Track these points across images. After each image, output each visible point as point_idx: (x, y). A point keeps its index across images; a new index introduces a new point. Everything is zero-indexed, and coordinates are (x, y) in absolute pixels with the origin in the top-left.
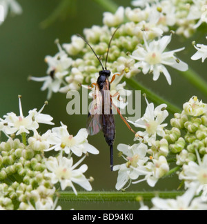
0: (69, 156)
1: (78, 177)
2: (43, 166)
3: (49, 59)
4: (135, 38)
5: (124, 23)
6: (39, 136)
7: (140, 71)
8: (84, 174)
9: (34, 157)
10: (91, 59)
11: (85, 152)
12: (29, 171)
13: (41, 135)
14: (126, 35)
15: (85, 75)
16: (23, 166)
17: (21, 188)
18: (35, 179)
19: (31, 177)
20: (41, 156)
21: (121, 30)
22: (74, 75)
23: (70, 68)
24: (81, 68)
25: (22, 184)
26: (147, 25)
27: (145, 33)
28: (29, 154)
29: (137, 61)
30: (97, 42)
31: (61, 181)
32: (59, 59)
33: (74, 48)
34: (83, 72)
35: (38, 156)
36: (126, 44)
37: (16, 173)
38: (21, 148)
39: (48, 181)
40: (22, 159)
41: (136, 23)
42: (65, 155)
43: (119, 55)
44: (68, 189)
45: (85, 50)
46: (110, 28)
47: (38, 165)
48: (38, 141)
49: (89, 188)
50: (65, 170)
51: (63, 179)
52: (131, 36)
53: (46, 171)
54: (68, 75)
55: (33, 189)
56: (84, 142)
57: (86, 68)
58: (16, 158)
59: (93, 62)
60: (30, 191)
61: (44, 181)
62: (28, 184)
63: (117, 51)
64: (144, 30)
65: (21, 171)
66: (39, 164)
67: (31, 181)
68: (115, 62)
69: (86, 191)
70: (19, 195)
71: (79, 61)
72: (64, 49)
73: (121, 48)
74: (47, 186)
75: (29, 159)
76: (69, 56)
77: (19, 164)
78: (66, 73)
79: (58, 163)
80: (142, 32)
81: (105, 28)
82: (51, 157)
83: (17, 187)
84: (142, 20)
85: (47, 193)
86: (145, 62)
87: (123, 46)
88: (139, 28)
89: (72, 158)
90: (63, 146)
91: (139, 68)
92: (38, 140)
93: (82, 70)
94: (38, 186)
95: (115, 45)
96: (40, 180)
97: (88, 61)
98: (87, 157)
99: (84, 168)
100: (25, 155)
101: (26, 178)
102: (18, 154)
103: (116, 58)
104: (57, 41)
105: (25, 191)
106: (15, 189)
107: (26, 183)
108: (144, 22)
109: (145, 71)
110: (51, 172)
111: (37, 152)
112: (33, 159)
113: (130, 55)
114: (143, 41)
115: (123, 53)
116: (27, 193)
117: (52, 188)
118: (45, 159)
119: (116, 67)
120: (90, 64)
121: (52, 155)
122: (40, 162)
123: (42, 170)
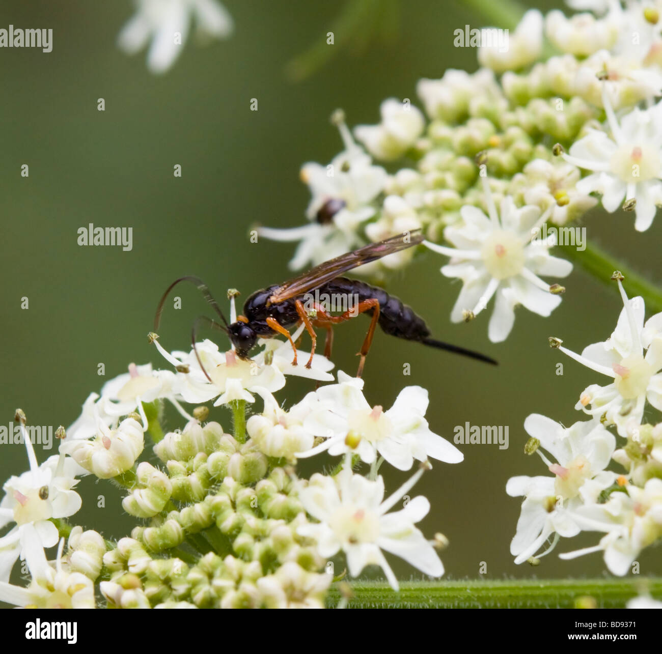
0: (374, 470)
1: (399, 536)
2: (293, 503)
3: (312, 173)
4: (577, 105)
5: (542, 59)
6: (280, 411)
7: (594, 201)
8: (418, 525)
9: (266, 476)
10: (444, 169)
11: (423, 459)
12: (252, 521)
13: (287, 408)
14: (549, 94)
15: (426, 218)
16: (234, 505)
17: (226, 573)
18: (269, 543)
19: (258, 538)
20: (287, 473)
21: (535, 80)
22: (391, 219)
23: (379, 200)
24: (414, 198)
25: (230, 559)
26: (614, 65)
27: (609, 85)
28: (250, 467)
29: (584, 173)
30: (461, 118)
31: (347, 547)
32: (345, 169)
33: (391, 138)
34: (420, 211)
35: (279, 473)
36: (549, 121)
37: (212, 525)
38: (225, 449)
39: (309, 550)
40: (229, 482)
41: (581, 58)
42: (362, 468)
43: (531, 156)
44: (372, 573)
45: (423, 144)
46: (498, 77)
47: (277, 501)
48: (280, 428)
49: (434, 567)
50: (359, 516)
51: (353, 541)
52: (567, 99)
53: (301, 517)
54: (372, 220)
55: (265, 573)
56: (417, 426)
57: (430, 198)
58: (213, 482)
59: (451, 179)
60: (254, 580)
61: (295, 550)
62: (250, 560)
63: (523, 144)
64: (605, 77)
65: (227, 521)
66: (282, 498)
67: (258, 549)
68: (519, 177)
69: (426, 577)
70: (221, 592)
71: (406, 176)
72: (358, 142)
73: (537, 136)
74: (305, 563)
75: (250, 482)
76: (376, 162)
77: (222, 498)
78: (369, 213)
79: (340, 493)
80: (599, 84)
81: (485, 77)
82: (317, 477)
83: (214, 567)
84: (599, 47)
85: (307, 588)
86: (610, 174)
87: (542, 127)
88: (588, 73)
89: (380, 479)
90: (352, 443)
91: (592, 194)
92: (276, 423)
93: (418, 204)
94: (279, 565)
95: (517, 124)
96: (283, 545)
97: (433, 176)
98: (427, 473)
99: (420, 507)
100: (239, 472)
101: (242, 540)
102: (216, 467)
103: (520, 166)
104: (338, 116)
105: (238, 581)
106: (211, 576)
107: (243, 555)
108: (604, 55)
109: (611, 204)
110: (318, 522)
111: (275, 462)
112: (263, 484)
113: (563, 155)
114: (603, 111)
115: (541, 148)
116: (247, 587)
117: (322, 571)
118: (298, 484)
119: (520, 190)
120: (441, 185)
121: (320, 471)
122: (284, 492)
123: (289, 516)
